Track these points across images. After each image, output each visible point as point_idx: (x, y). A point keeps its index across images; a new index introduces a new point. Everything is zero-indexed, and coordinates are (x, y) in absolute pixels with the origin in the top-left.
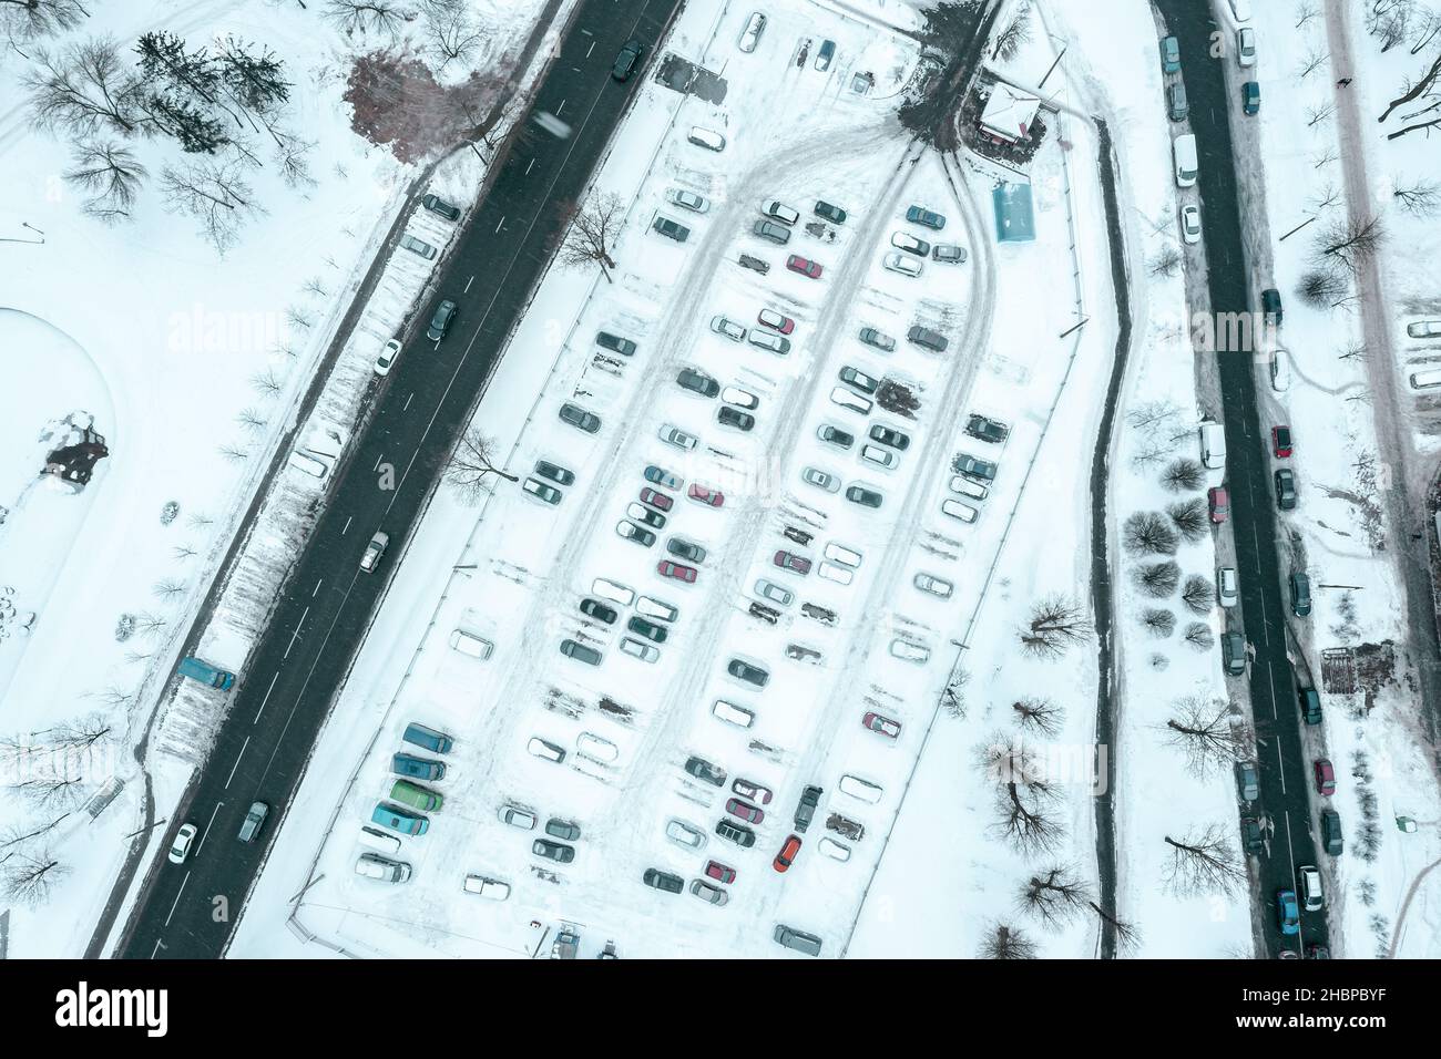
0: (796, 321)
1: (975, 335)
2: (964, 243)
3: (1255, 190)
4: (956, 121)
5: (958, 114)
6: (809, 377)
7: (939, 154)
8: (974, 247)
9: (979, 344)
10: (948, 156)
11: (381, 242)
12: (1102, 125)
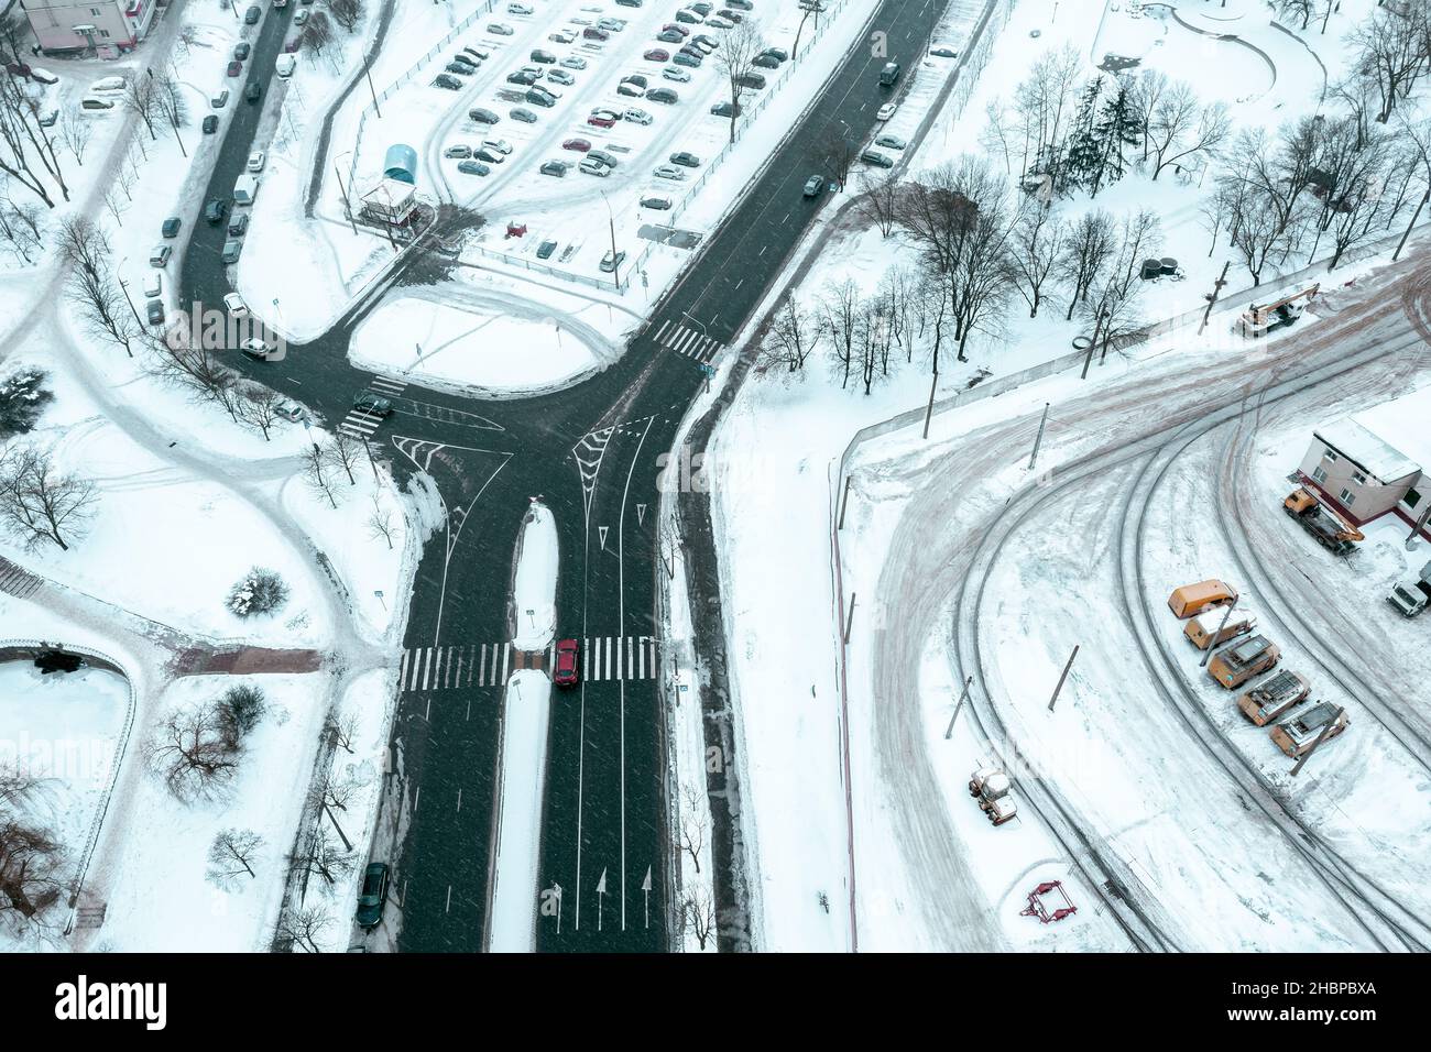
0: (586, 124)
1: (447, 123)
2: (444, 161)
3: (193, 185)
4: (436, 220)
5: (433, 223)
6: (578, 104)
7: (456, 202)
8: (438, 160)
9: (444, 119)
10: (447, 201)
11: (922, 146)
12: (309, 214)
